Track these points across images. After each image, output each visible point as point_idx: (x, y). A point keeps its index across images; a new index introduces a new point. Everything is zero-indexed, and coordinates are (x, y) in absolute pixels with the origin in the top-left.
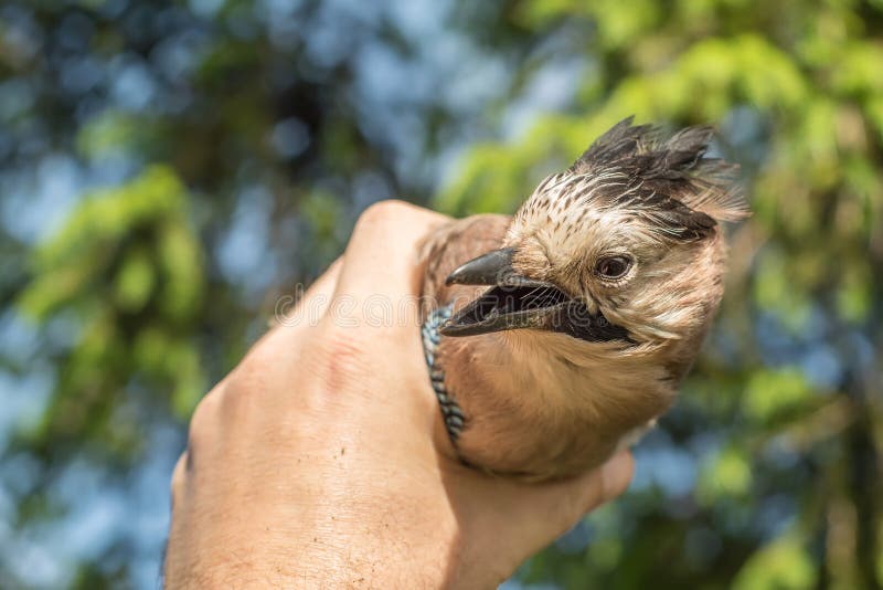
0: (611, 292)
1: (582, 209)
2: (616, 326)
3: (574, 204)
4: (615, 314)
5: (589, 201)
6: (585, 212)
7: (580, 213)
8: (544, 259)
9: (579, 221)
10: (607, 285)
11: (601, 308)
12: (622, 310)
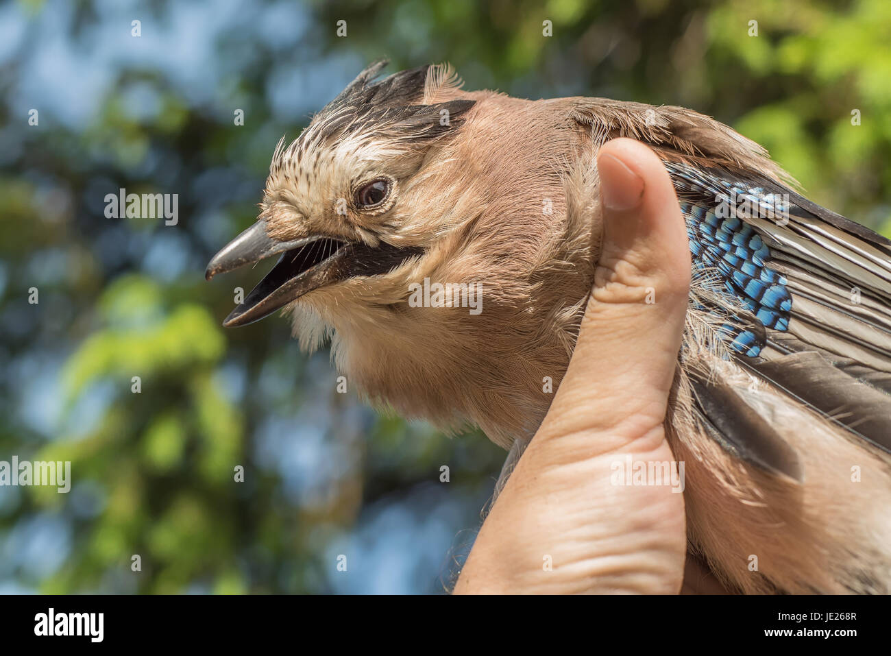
0: (382, 218)
1: (315, 154)
2: (406, 248)
3: (305, 155)
4: (397, 237)
5: (319, 144)
6: (319, 155)
7: (314, 159)
8: (298, 216)
9: (315, 166)
10: (374, 214)
11: (381, 238)
12: (403, 230)
